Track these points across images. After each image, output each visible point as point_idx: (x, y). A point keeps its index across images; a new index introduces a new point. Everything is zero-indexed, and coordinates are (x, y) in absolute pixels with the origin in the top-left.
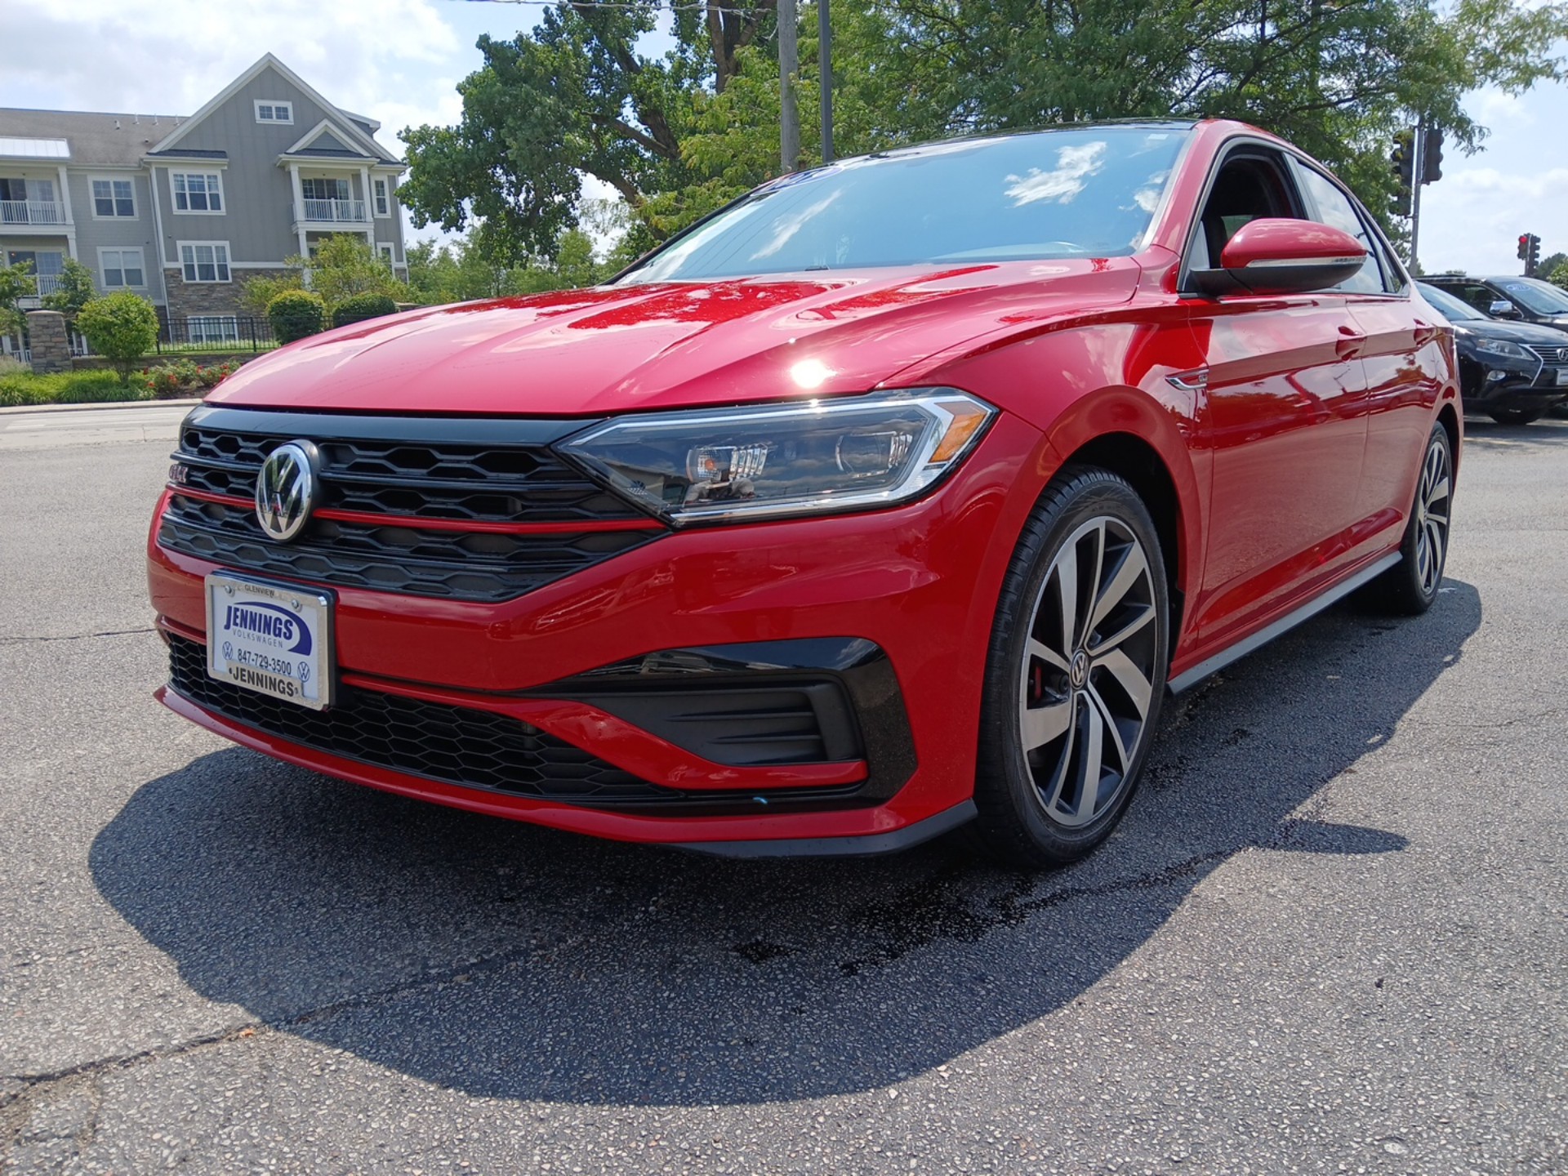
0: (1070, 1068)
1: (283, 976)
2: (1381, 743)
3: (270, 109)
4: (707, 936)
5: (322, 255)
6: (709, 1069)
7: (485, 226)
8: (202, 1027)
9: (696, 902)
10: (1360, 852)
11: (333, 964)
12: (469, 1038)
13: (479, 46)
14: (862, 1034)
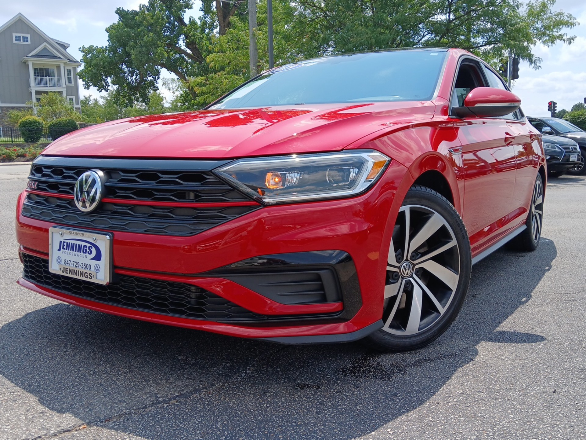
0: (441, 428)
1: (95, 403)
2: (527, 301)
3: (20, 37)
4: (276, 381)
5: (43, 101)
6: (291, 434)
7: (118, 89)
8: (63, 425)
9: (267, 368)
10: (533, 342)
11: (116, 397)
12: (184, 425)
13: (116, 12)
14: (352, 418)
